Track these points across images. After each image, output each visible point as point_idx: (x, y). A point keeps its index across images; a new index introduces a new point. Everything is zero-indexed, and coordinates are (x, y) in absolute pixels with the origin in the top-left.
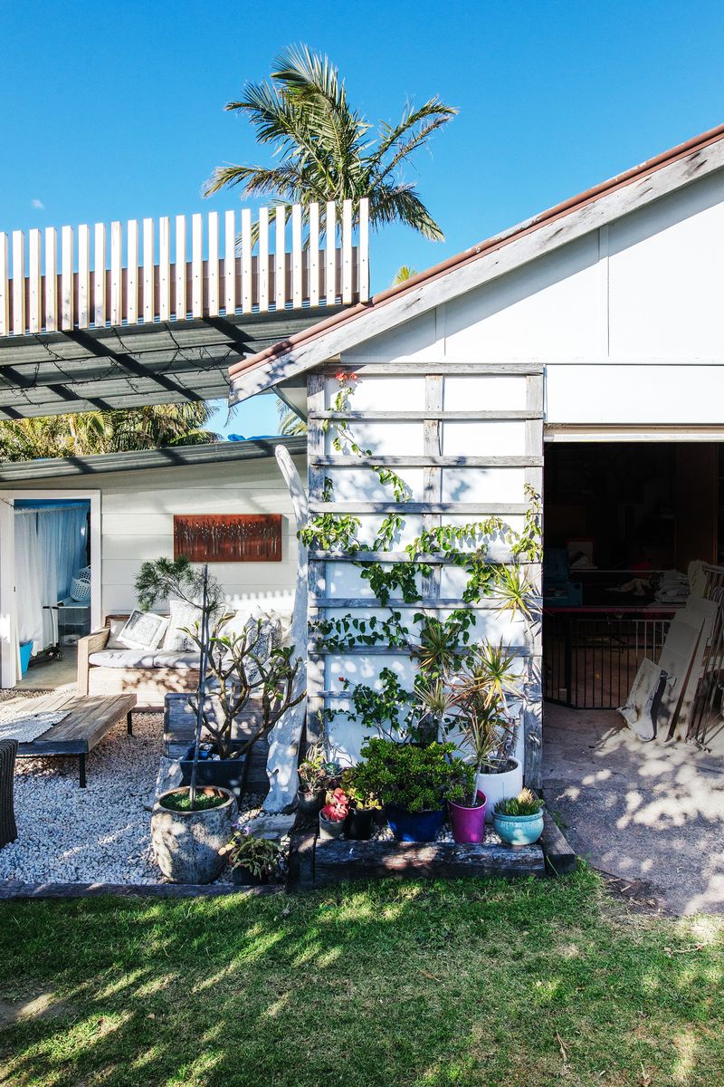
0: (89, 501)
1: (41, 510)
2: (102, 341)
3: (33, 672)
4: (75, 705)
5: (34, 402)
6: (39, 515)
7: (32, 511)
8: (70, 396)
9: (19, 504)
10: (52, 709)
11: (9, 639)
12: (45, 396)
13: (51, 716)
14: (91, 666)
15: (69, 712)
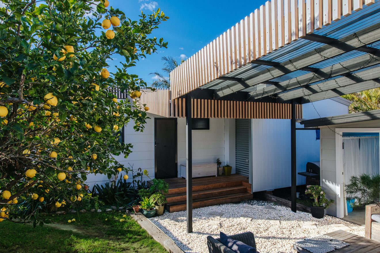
0: (378, 134)
1: (361, 138)
2: (348, 43)
3: (355, 213)
4: (354, 241)
5: (341, 86)
6: (361, 140)
7: (356, 138)
8: (358, 80)
9: (345, 135)
10: (342, 239)
11: (340, 196)
12: (346, 82)
13: (338, 243)
14: (372, 221)
15: (348, 244)
